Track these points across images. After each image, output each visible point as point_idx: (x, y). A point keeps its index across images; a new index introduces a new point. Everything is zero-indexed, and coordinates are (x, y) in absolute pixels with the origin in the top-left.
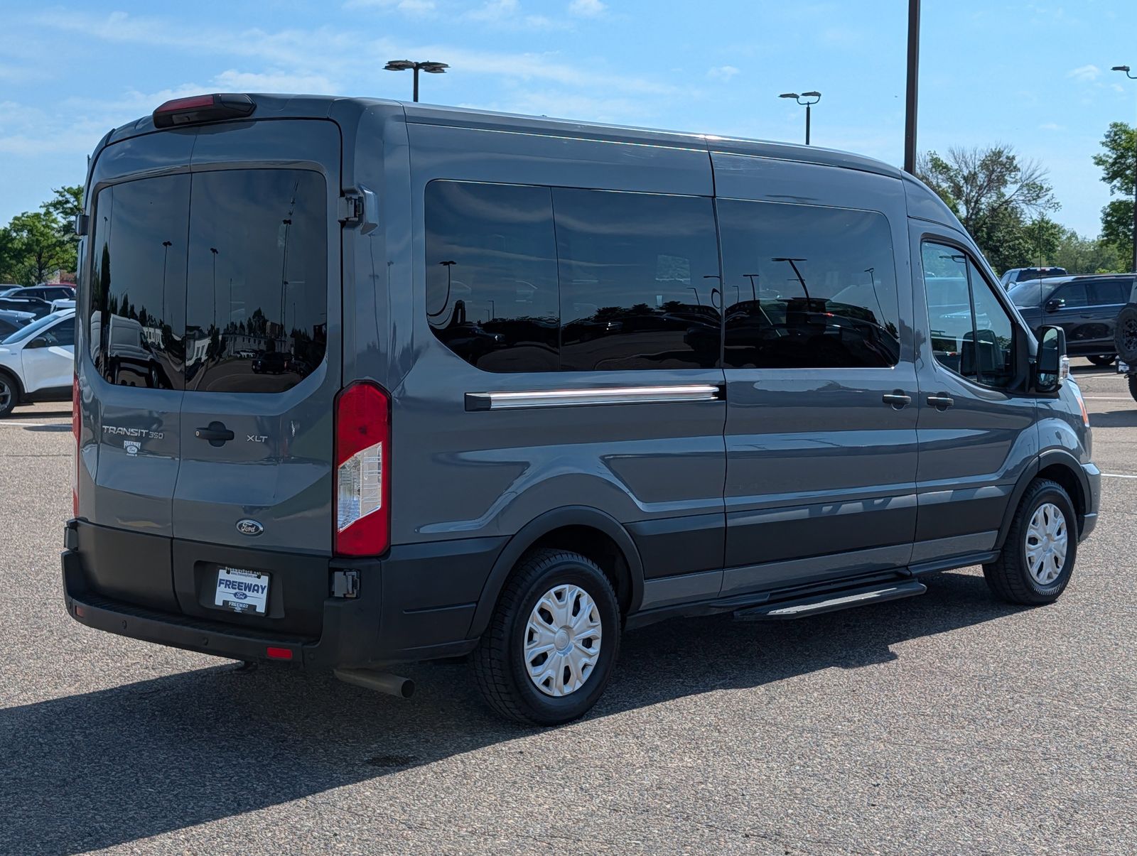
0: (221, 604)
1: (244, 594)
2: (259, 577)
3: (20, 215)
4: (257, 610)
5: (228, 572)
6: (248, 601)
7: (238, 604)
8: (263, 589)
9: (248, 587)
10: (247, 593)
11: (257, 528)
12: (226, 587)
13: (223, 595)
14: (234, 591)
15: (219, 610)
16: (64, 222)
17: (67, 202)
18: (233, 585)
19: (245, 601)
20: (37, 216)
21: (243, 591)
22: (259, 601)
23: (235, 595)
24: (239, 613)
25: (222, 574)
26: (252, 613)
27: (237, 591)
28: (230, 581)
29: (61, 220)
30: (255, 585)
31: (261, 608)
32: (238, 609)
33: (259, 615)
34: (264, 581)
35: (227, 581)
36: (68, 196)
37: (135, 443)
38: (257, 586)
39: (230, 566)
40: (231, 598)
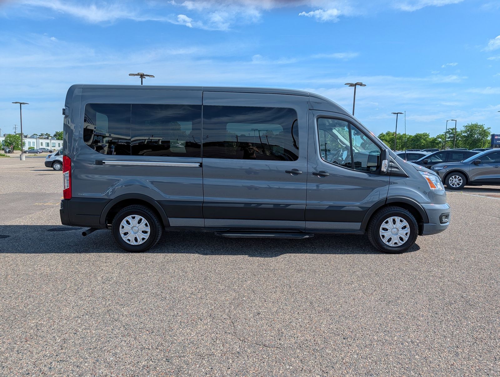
3: (439, 135)
16: (449, 136)
17: (450, 131)
20: (443, 135)
29: (448, 135)
36: (450, 130)
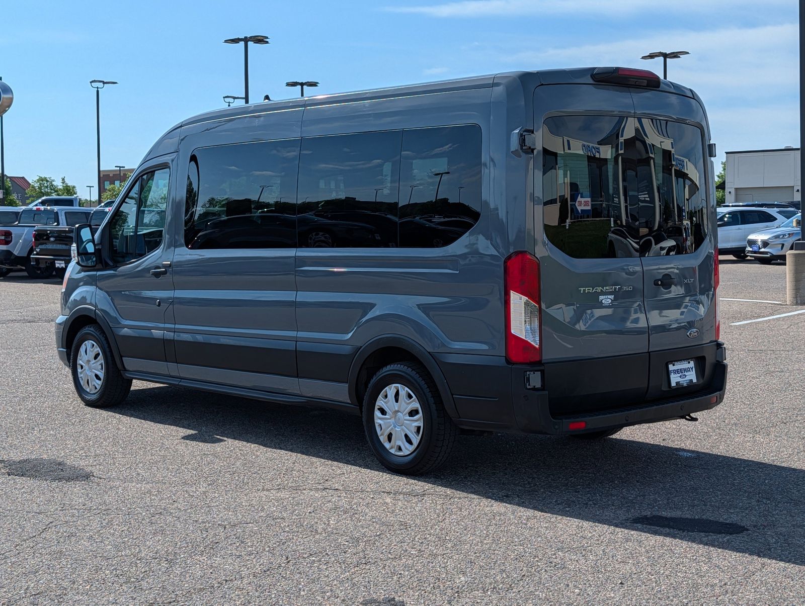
0: (675, 385)
1: (685, 375)
2: (689, 363)
4: (693, 382)
5: (674, 365)
6: (688, 378)
7: (684, 381)
8: (692, 369)
9: (685, 370)
10: (686, 374)
12: (674, 374)
13: (675, 379)
14: (679, 375)
15: (675, 389)
18: (678, 372)
19: (686, 379)
21: (684, 373)
22: (692, 376)
23: (680, 377)
24: (686, 386)
25: (671, 367)
26: (692, 384)
27: (681, 374)
30: (688, 368)
31: (695, 381)
32: (685, 385)
33: (695, 385)
34: (692, 364)
35: (674, 370)
37: (609, 297)
38: (690, 368)
39: (673, 362)
40: (679, 380)
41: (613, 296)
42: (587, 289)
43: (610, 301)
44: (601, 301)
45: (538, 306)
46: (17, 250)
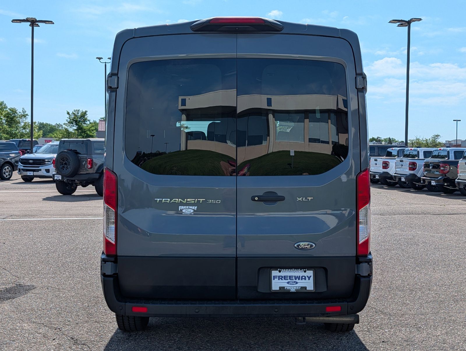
0: (278, 289)
1: (295, 282)
2: (305, 272)
4: (307, 289)
5: (279, 272)
6: (300, 285)
7: (292, 288)
8: (309, 278)
9: (298, 278)
10: (297, 281)
11: (311, 246)
12: (279, 279)
13: (278, 284)
14: (287, 281)
15: (276, 293)
18: (285, 278)
19: (297, 286)
21: (294, 280)
22: (310, 285)
23: (288, 283)
25: (275, 273)
26: (304, 291)
27: (289, 280)
28: (282, 276)
30: (302, 277)
31: (310, 289)
32: (293, 290)
33: (310, 293)
34: (310, 273)
35: (279, 276)
37: (190, 207)
38: (304, 276)
39: (280, 268)
40: (286, 285)
41: (196, 207)
42: (163, 199)
43: (192, 211)
44: (181, 210)
45: (114, 210)
46: (420, 174)
